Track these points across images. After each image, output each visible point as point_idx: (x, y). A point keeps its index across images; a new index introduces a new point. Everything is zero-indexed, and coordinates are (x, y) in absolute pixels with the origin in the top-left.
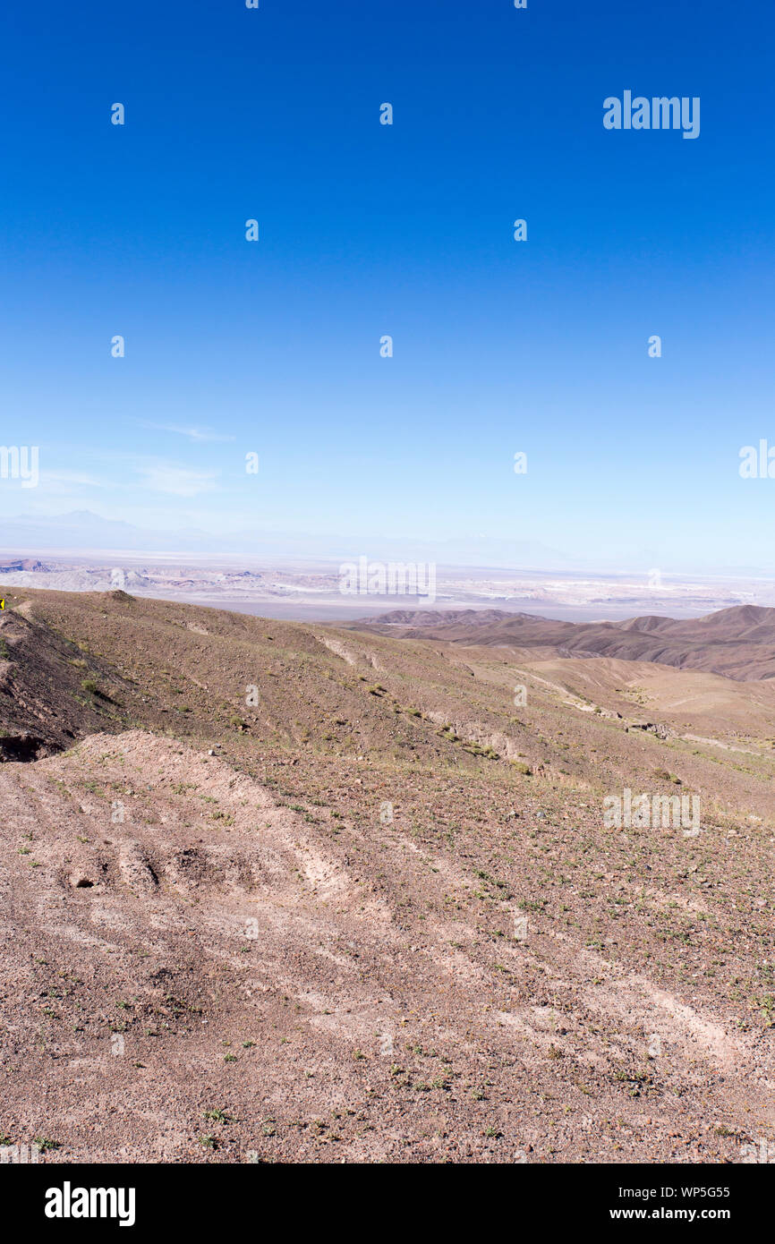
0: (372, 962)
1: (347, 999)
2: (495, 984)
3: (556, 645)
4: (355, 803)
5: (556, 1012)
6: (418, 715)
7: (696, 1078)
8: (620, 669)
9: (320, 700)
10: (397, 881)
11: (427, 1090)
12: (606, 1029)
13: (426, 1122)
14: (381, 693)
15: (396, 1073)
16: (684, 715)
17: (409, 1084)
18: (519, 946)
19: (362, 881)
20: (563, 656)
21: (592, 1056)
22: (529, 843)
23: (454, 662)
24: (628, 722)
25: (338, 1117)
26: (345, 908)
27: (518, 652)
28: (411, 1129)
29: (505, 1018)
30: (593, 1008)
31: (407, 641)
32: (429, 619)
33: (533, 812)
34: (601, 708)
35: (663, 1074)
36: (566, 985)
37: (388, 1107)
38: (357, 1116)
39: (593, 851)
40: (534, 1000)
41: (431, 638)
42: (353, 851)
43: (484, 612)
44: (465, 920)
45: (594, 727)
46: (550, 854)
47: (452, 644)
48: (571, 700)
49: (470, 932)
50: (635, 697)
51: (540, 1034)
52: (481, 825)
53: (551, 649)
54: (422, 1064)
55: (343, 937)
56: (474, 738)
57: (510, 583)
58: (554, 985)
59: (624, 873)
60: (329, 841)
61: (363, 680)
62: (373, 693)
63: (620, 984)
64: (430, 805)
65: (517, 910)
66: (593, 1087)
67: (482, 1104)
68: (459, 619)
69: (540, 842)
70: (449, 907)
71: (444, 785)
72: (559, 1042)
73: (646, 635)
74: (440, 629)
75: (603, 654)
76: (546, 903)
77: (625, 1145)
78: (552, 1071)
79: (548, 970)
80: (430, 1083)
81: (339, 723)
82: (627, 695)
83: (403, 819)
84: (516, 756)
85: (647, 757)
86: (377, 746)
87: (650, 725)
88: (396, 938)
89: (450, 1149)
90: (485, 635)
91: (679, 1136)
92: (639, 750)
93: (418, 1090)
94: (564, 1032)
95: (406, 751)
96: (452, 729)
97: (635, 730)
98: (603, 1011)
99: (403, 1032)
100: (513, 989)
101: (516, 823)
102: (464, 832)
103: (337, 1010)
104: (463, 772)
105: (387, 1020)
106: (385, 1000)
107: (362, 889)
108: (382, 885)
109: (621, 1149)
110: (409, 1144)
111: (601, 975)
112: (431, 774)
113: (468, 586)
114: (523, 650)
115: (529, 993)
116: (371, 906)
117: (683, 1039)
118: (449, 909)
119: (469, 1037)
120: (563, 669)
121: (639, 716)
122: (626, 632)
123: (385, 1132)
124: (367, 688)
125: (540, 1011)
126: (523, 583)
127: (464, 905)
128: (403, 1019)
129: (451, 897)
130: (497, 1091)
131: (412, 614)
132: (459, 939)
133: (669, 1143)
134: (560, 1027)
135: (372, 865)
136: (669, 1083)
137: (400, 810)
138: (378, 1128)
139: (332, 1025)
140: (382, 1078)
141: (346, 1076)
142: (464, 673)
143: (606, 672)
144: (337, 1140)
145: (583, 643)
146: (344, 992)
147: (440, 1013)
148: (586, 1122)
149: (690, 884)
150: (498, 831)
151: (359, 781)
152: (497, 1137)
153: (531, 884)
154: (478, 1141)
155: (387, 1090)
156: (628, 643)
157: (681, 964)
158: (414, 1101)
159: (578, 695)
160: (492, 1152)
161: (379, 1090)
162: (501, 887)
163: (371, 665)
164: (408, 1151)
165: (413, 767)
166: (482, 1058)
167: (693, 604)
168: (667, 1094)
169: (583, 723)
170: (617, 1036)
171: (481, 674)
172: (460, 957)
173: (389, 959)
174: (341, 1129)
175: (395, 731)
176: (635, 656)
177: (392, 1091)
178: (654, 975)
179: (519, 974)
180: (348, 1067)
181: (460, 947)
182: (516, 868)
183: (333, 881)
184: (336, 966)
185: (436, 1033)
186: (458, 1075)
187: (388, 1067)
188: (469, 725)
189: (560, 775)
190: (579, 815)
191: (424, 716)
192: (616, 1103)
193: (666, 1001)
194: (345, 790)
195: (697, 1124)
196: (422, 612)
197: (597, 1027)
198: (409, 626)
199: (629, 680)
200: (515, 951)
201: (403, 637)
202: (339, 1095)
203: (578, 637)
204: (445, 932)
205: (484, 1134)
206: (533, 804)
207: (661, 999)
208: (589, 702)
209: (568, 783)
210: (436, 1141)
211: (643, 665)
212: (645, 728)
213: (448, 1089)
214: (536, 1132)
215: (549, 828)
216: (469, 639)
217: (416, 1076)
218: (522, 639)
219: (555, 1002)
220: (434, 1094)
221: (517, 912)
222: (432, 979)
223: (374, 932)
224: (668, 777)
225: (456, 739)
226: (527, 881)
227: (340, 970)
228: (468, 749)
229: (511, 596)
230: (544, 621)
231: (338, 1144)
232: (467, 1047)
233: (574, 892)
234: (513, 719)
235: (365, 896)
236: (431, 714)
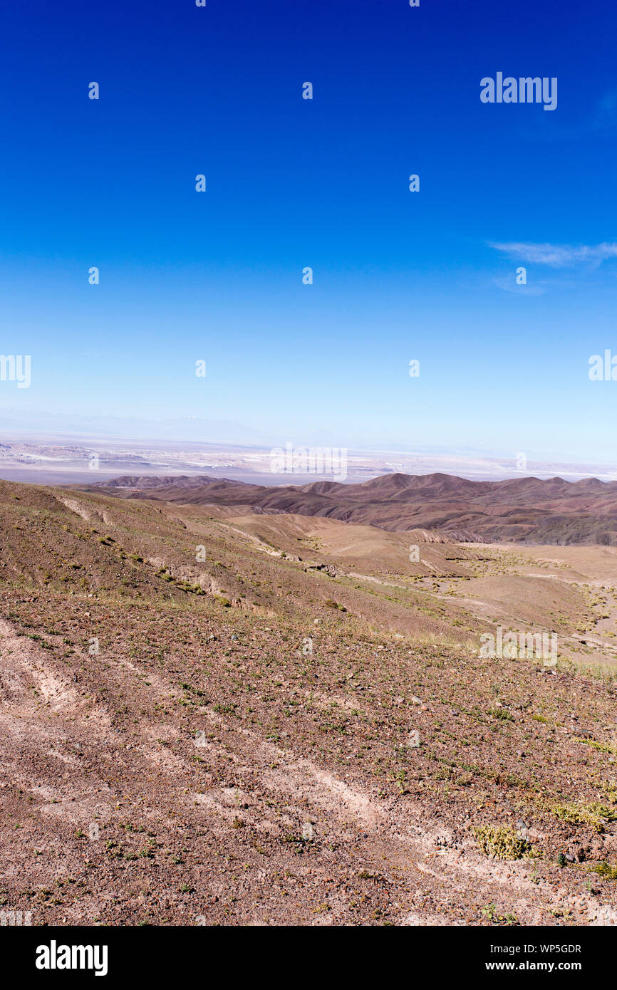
0: (94, 759)
1: (72, 790)
2: (193, 772)
3: (251, 504)
4: (84, 632)
5: (240, 791)
6: (140, 560)
7: (347, 836)
8: (301, 523)
9: (59, 549)
10: (116, 694)
11: (135, 858)
12: (279, 802)
13: (133, 885)
14: (110, 543)
15: (111, 847)
16: (349, 558)
17: (121, 855)
18: (213, 742)
19: (87, 694)
20: (257, 512)
21: (267, 824)
22: (224, 660)
23: (170, 517)
24: (307, 564)
25: (61, 885)
26: (73, 717)
27: (222, 509)
28: (121, 891)
29: (200, 798)
30: (270, 787)
31: (133, 501)
32: (150, 483)
33: (228, 635)
34: (286, 554)
35: (322, 835)
36: (249, 770)
37: (103, 874)
38: (77, 883)
39: (274, 665)
40: (224, 783)
41: (152, 499)
42: (81, 670)
43: (195, 478)
44: (170, 722)
45: (280, 568)
46: (240, 668)
47: (169, 503)
48: (263, 547)
49: (174, 732)
50: (312, 545)
51: (228, 809)
52: (186, 647)
53: (247, 508)
54: (132, 838)
55: (71, 740)
56: (185, 578)
57: (216, 455)
58: (239, 771)
59: (297, 681)
60: (61, 663)
61: (95, 532)
62: (103, 543)
63: (291, 767)
64: (146, 631)
65: (212, 713)
66: (268, 848)
67: (179, 867)
68: (175, 484)
69: (233, 659)
70: (159, 713)
71: (158, 616)
72: (241, 815)
73: (320, 496)
74: (159, 491)
75: (288, 511)
76: (235, 707)
77: (290, 891)
78: (236, 837)
79: (236, 759)
80: (138, 853)
81: (76, 568)
82: (306, 543)
83: (123, 644)
84: (218, 592)
85: (320, 591)
86: (107, 586)
87: (323, 566)
88: (114, 739)
89: (152, 904)
90: (195, 496)
91: (332, 881)
92: (315, 586)
93: (128, 859)
94: (246, 806)
95: (129, 589)
96: (168, 572)
97: (312, 570)
98: (277, 789)
99: (118, 813)
100: (208, 775)
101: (214, 645)
102: (173, 652)
103: (63, 799)
104: (174, 605)
105: (105, 805)
106: (103, 789)
107: (88, 701)
108: (105, 697)
109: (287, 894)
110: (119, 902)
111: (277, 761)
112: (147, 608)
113: (182, 457)
114: (225, 507)
115: (221, 777)
116: (94, 714)
117: (338, 806)
118: (158, 714)
119: (171, 814)
120: (258, 523)
121: (315, 559)
122: (306, 494)
123: (100, 894)
124: (98, 538)
125: (228, 791)
126: (226, 455)
127: (171, 710)
128: (118, 803)
129: (160, 704)
130: (191, 856)
131: (137, 479)
132: (165, 738)
133: (324, 887)
134: (243, 803)
135: (96, 682)
136: (326, 842)
137: (121, 636)
138: (95, 892)
139: (59, 811)
140: (99, 852)
141: (69, 852)
142: (178, 526)
143: (290, 525)
144: (59, 903)
145: (273, 502)
146: (70, 784)
147: (148, 797)
148: (261, 875)
149: (347, 688)
150: (200, 651)
151: (88, 614)
152: (190, 893)
153: (224, 692)
154: (175, 896)
155: (102, 861)
156: (307, 502)
157: (338, 750)
158: (124, 868)
159: (268, 543)
160: (186, 904)
161: (96, 861)
162: (200, 695)
163: (102, 520)
164: (118, 908)
165: (133, 602)
166: (180, 831)
167: (357, 472)
168: (325, 850)
169: (271, 565)
170: (288, 808)
171: (192, 527)
172: (166, 752)
173: (108, 756)
174: (63, 894)
175: (121, 574)
176: (313, 513)
177: (107, 862)
178: (317, 759)
179: (213, 763)
180: (71, 844)
181: (166, 744)
182: (213, 680)
183: (64, 695)
184: (63, 764)
185: (145, 813)
186: (161, 846)
187: (104, 843)
188: (182, 568)
189: (253, 606)
190: (265, 637)
191: (145, 561)
192: (285, 860)
193: (326, 778)
194: (76, 622)
195: (346, 871)
196: (144, 478)
197: (272, 802)
198: (134, 489)
199: (308, 531)
200: (210, 745)
201: (129, 498)
202: (62, 868)
203: (269, 498)
204: (153, 733)
205: (180, 890)
206: (229, 629)
207: (322, 777)
208: (277, 549)
209: (259, 612)
210: (141, 898)
211: (319, 519)
212: (319, 568)
213: (153, 857)
214: (222, 886)
215: (240, 648)
216: (183, 499)
217: (126, 848)
218: (226, 499)
219: (240, 784)
220: (141, 862)
221: (213, 715)
222: (143, 771)
223: (96, 735)
224: (336, 606)
225: (171, 579)
226: (221, 690)
227: (67, 767)
228: (181, 587)
229: (216, 465)
230: (244, 485)
231: (60, 907)
232: (169, 822)
233: (258, 697)
234: (217, 562)
235: (90, 706)
236: (151, 560)
